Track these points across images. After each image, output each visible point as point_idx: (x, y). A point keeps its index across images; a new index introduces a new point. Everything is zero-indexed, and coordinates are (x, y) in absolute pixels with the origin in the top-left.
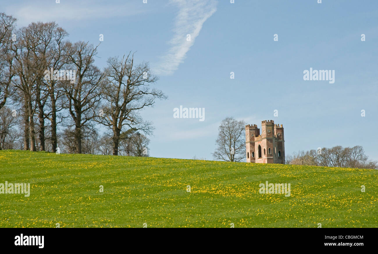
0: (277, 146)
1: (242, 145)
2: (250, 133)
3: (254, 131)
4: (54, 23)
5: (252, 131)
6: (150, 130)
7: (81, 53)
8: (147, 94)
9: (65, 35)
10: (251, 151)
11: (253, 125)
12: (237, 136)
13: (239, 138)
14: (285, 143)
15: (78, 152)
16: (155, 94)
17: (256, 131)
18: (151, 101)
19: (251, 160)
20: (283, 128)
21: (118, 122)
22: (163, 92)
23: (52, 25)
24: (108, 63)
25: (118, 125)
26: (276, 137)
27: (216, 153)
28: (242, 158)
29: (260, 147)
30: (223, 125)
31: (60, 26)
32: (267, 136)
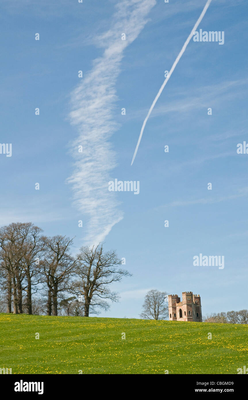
0: (195, 310)
1: (165, 309)
2: (172, 301)
3: (176, 299)
4: (31, 223)
5: (174, 299)
6: (117, 299)
7: (59, 244)
8: (114, 272)
9: (40, 231)
10: (173, 313)
11: (175, 295)
12: (160, 303)
13: (162, 304)
14: (202, 308)
15: (55, 314)
16: (121, 273)
17: (177, 299)
18: (118, 278)
19: (173, 319)
20: (200, 298)
21: (89, 293)
22: (128, 271)
23: (29, 225)
24: (81, 251)
25: (89, 295)
26: (194, 303)
27: (143, 314)
28: (164, 318)
29: (181, 311)
30: (148, 295)
31: (35, 225)
32: (187, 302)
